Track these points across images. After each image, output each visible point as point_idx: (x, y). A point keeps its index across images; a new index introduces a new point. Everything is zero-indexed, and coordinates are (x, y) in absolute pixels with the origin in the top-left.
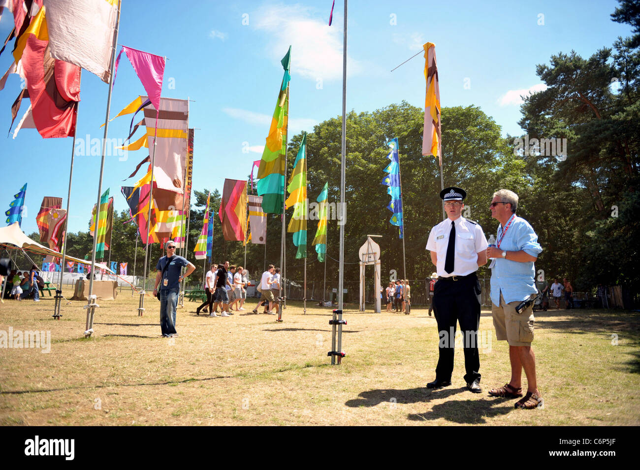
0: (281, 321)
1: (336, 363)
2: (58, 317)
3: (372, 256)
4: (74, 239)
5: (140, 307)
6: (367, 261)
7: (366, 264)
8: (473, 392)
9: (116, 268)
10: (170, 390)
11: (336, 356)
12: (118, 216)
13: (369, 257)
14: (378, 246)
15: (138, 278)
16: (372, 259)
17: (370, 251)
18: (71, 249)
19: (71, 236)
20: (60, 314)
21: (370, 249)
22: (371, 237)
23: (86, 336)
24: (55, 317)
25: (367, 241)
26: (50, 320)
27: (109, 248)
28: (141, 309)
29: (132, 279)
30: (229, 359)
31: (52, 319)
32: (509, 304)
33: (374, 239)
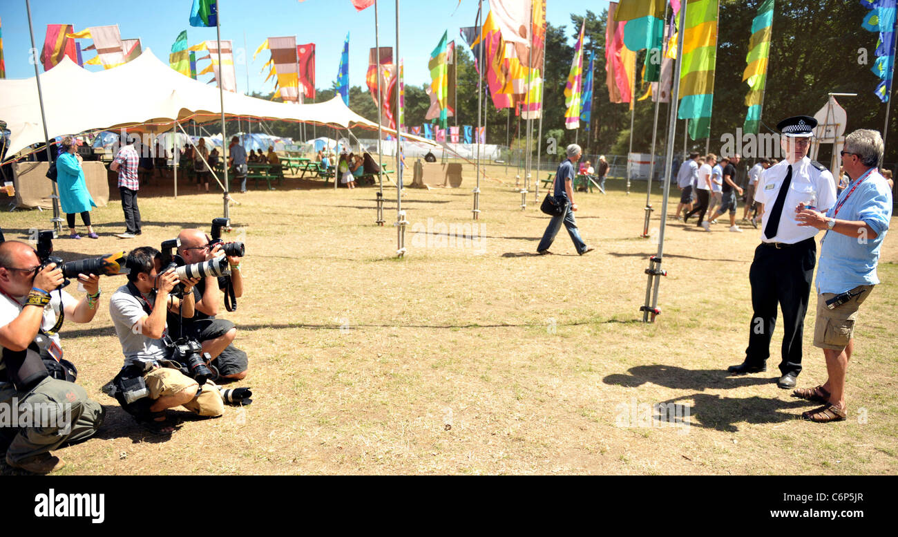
0: (648, 237)
1: (649, 320)
2: (382, 222)
3: (833, 129)
4: (418, 94)
5: (475, 209)
6: (823, 136)
7: (821, 142)
8: (779, 387)
9: (470, 134)
10: (449, 335)
11: (650, 313)
12: (471, 59)
13: (826, 131)
14: (845, 113)
15: (498, 148)
16: (832, 134)
17: (831, 121)
18: (416, 108)
19: (415, 91)
20: (383, 219)
21: (830, 118)
22: (835, 97)
23: (399, 255)
24: (378, 223)
25: (828, 103)
26: (373, 226)
27: (454, 113)
28: (476, 210)
29: (492, 150)
30: (533, 300)
31: (375, 226)
32: (823, 294)
33: (840, 100)
